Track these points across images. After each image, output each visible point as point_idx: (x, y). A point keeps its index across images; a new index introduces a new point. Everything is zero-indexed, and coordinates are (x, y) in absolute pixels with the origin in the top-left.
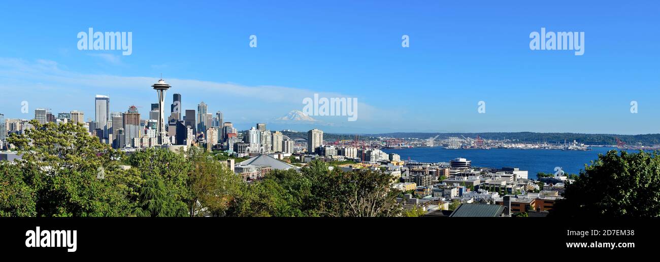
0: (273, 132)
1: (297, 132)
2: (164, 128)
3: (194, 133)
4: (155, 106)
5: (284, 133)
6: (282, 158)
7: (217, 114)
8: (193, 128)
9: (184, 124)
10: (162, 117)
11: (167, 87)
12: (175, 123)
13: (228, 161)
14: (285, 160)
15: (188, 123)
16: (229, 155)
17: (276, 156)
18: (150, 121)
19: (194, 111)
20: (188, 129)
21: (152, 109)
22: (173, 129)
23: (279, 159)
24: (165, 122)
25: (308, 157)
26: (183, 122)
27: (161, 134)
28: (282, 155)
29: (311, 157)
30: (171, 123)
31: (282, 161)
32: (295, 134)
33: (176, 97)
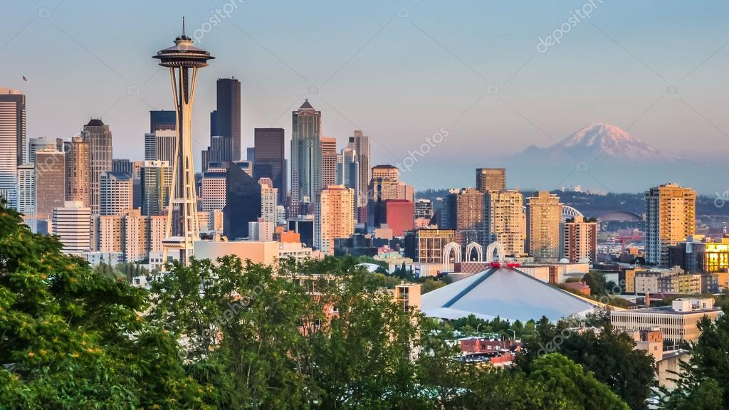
0: (529, 195)
1: (604, 193)
2: (190, 185)
3: (282, 199)
4: (161, 119)
5: (567, 197)
6: (560, 279)
7: (351, 140)
8: (279, 183)
9: (249, 171)
10: (186, 152)
11: (200, 59)
12: (224, 170)
13: (401, 290)
14: (568, 287)
15: (262, 170)
16: (392, 270)
17: (542, 273)
18: (147, 164)
19: (281, 131)
20: (264, 187)
21: (154, 128)
22: (218, 189)
23: (552, 283)
24: (194, 167)
25: (648, 274)
26: (246, 165)
27: (182, 205)
28: (560, 270)
29: (656, 274)
30: (210, 170)
31: (560, 287)
32: (597, 198)
33: (228, 91)
